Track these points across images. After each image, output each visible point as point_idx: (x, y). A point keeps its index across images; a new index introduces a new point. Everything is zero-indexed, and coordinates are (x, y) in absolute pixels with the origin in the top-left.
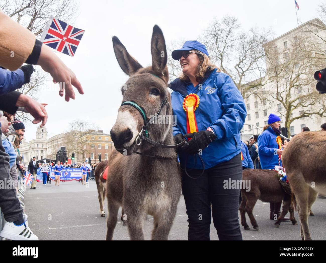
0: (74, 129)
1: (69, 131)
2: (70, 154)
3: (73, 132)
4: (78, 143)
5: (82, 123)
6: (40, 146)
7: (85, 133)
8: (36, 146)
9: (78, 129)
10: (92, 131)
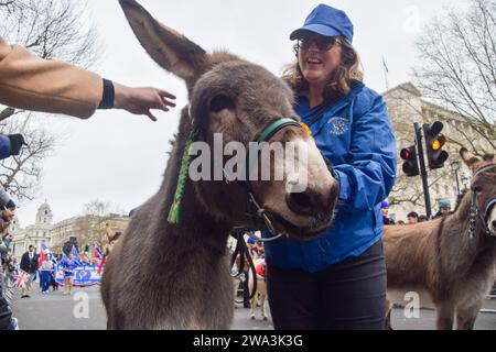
0: (90, 213)
1: (83, 215)
2: (83, 246)
3: (88, 216)
4: (95, 232)
5: (101, 205)
6: (41, 234)
7: (106, 219)
8: (35, 234)
9: (96, 213)
10: (115, 215)
